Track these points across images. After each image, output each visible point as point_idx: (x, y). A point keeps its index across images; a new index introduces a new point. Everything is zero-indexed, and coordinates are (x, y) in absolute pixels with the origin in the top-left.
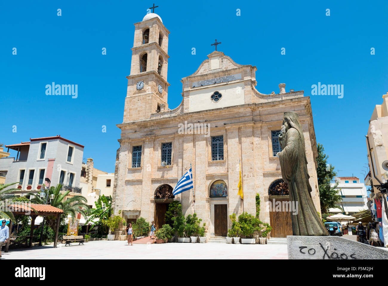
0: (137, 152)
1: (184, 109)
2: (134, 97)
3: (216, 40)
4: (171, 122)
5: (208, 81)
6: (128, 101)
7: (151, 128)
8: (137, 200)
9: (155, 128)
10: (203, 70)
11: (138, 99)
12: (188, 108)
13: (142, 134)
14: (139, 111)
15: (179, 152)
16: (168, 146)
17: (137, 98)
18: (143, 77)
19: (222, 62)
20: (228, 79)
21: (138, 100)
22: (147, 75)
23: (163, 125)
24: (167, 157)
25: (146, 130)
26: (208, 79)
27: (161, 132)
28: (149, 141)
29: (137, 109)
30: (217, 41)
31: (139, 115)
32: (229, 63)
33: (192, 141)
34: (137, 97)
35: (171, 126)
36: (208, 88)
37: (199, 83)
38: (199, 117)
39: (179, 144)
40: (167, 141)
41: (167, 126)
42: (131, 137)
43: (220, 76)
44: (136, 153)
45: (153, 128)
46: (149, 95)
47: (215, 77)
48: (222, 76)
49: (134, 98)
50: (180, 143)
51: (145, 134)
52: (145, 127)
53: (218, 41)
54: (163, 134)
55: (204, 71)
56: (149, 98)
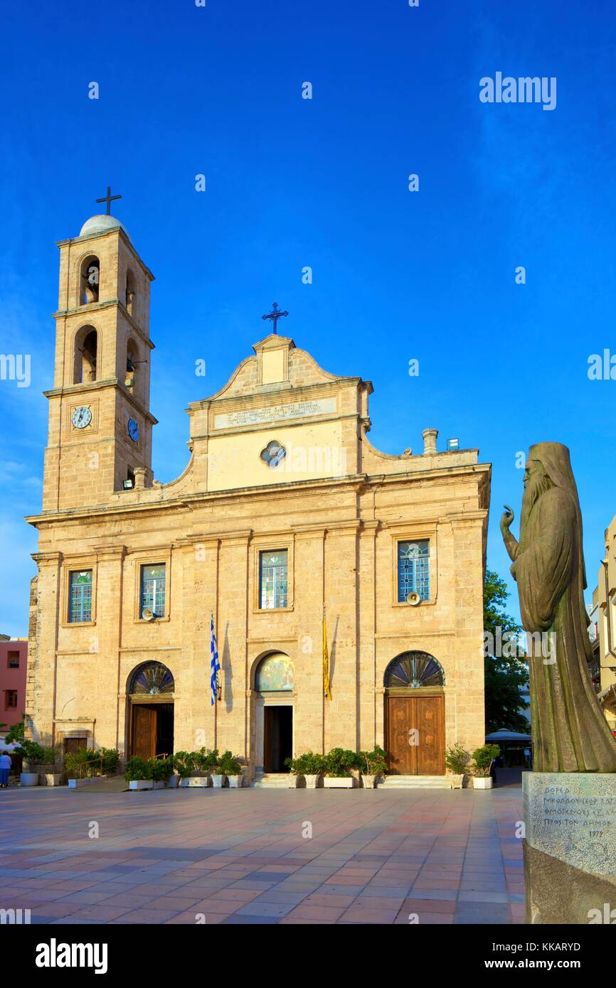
0: (82, 586)
1: (196, 484)
2: (67, 448)
3: (275, 305)
4: (162, 515)
5: (253, 413)
7: (112, 528)
8: (85, 698)
9: (124, 527)
10: (239, 384)
11: (79, 452)
12: (206, 481)
13: (91, 542)
14: (81, 485)
15: (184, 588)
17: (74, 451)
18: (87, 395)
19: (290, 364)
20: (301, 410)
21: (78, 457)
22: (100, 389)
23: (142, 521)
24: (155, 597)
25: (101, 532)
26: (253, 407)
27: (139, 539)
28: (111, 560)
29: (75, 478)
30: (278, 308)
31: (82, 495)
32: (306, 369)
33: (213, 561)
34: (75, 448)
35: (162, 523)
36: (253, 431)
37: (233, 418)
39: (184, 569)
40: (154, 560)
41: (154, 524)
42: (63, 548)
43: (282, 402)
44: (80, 589)
45: (118, 528)
46: (107, 444)
47: (272, 404)
48: (289, 404)
49: (69, 451)
50: (185, 566)
51: (100, 541)
52: (100, 526)
53: (281, 309)
55: (245, 388)
56: (105, 453)
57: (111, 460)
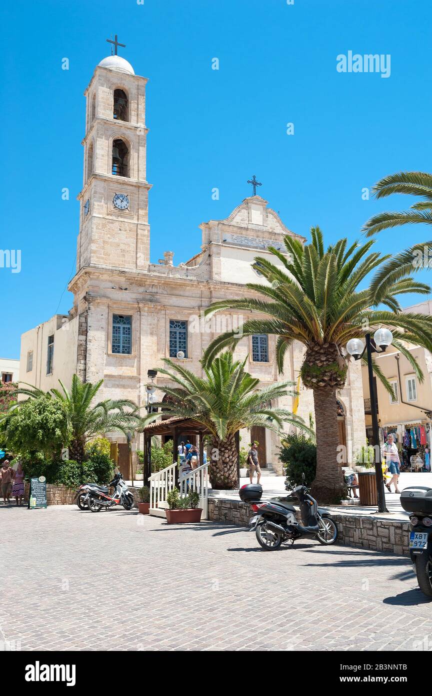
0: (122, 326)
1: (214, 274)
2: (111, 221)
3: (254, 177)
4: (188, 288)
5: (246, 238)
6: (99, 224)
7: (150, 290)
9: (160, 291)
10: (239, 218)
11: (120, 226)
12: (220, 273)
13: (134, 296)
14: (123, 251)
16: (179, 326)
17: (117, 225)
18: (125, 186)
21: (120, 230)
22: (135, 186)
23: (173, 288)
24: (178, 343)
25: (141, 289)
26: (247, 235)
27: (171, 301)
28: (150, 312)
29: (118, 245)
31: (124, 259)
34: (117, 223)
35: (187, 294)
36: (248, 250)
37: (234, 237)
38: (237, 292)
40: (180, 318)
41: (181, 293)
42: (111, 296)
43: (263, 238)
44: (119, 328)
45: (154, 290)
46: (143, 227)
47: (258, 237)
48: (267, 239)
49: (112, 223)
51: (141, 297)
52: (140, 285)
54: (175, 304)
55: (242, 222)
56: (143, 233)
57: (147, 240)
